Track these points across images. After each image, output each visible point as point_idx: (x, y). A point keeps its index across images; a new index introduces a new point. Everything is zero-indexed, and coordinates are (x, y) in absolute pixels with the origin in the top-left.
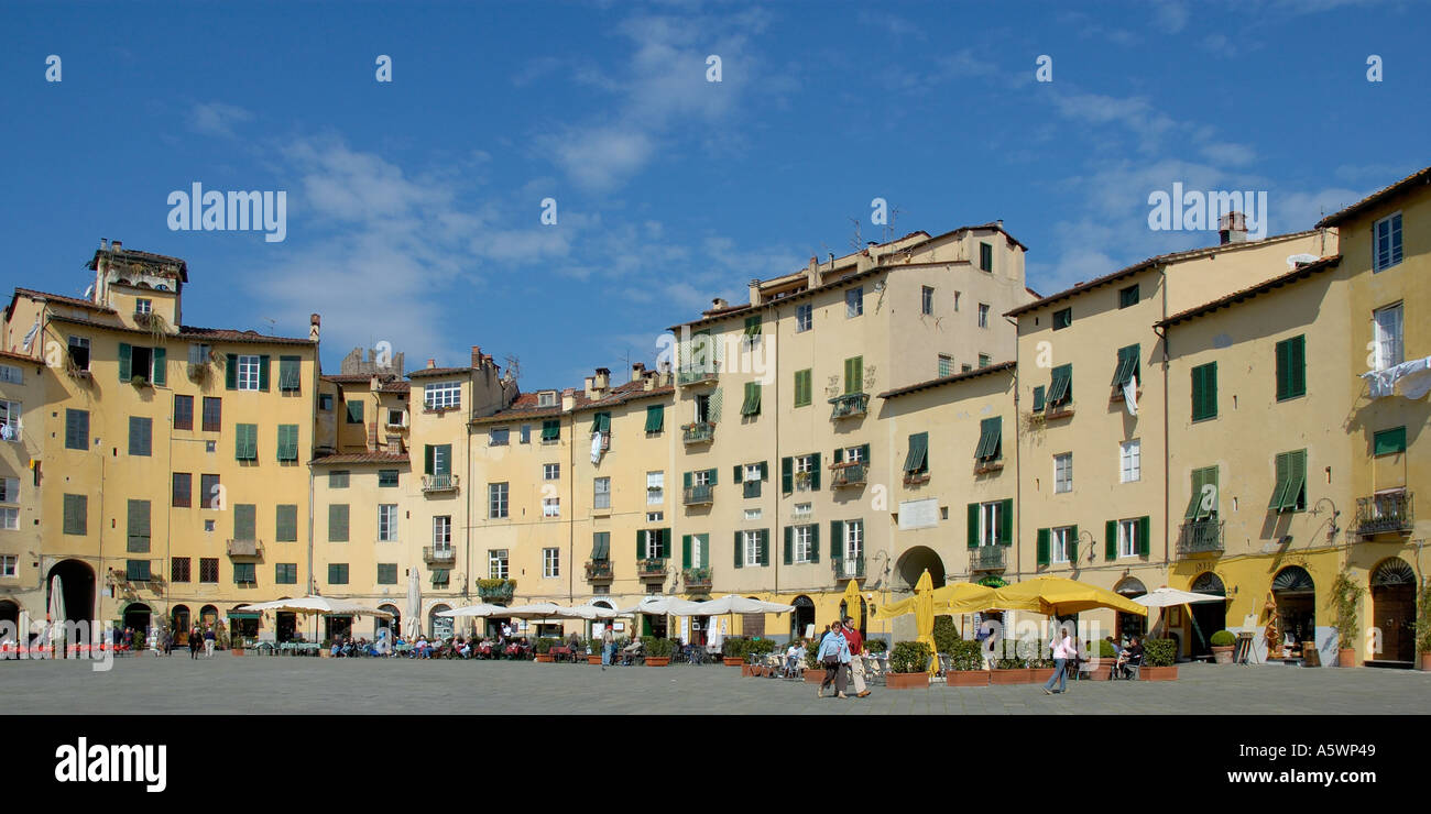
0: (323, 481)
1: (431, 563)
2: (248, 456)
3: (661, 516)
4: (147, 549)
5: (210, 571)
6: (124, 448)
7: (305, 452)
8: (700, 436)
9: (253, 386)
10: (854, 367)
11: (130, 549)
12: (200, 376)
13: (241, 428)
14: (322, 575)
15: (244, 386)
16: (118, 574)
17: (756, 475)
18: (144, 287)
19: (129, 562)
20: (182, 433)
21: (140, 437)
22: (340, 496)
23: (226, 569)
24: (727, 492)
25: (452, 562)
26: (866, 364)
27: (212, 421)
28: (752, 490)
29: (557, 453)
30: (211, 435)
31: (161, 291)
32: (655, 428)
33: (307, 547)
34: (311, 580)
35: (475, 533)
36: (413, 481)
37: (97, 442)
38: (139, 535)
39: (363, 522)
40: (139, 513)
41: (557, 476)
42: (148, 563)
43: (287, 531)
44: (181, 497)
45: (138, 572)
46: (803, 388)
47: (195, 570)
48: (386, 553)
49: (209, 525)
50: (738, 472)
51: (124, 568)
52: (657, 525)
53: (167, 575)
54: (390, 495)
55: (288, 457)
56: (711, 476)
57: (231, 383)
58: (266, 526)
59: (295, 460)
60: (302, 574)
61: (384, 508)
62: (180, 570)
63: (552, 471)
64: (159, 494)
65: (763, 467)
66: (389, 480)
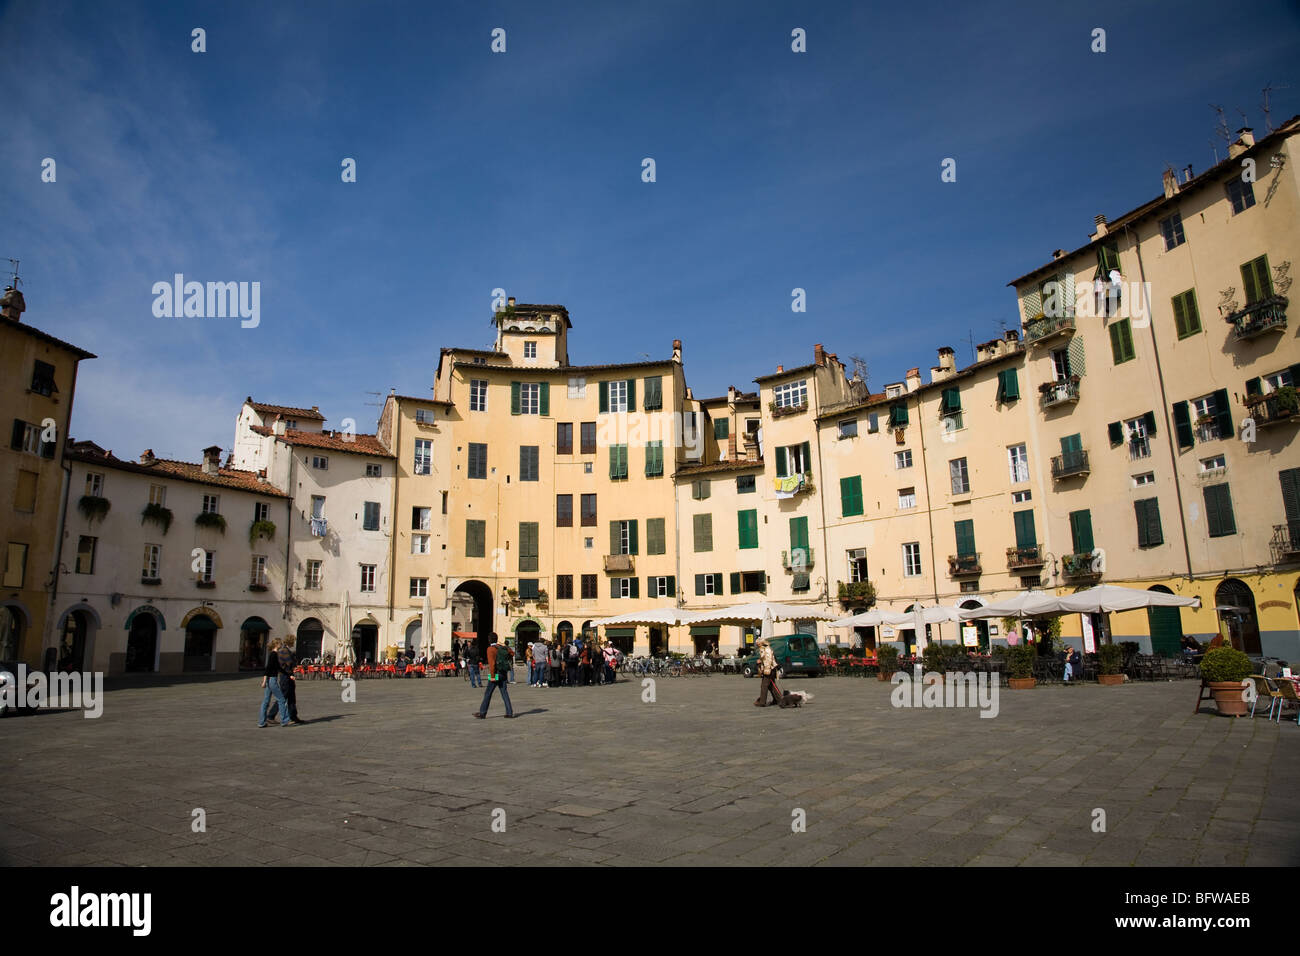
0: (686, 491)
1: (791, 568)
2: (619, 473)
4: (535, 568)
5: (590, 587)
6: (515, 475)
7: (670, 467)
9: (622, 407)
11: (522, 569)
13: (613, 450)
14: (690, 587)
15: (615, 408)
16: (512, 593)
18: (530, 331)
19: (522, 582)
20: (564, 458)
21: (529, 463)
22: (703, 506)
23: (604, 584)
25: (810, 565)
27: (589, 444)
30: (588, 457)
31: (544, 332)
32: (1008, 394)
33: (675, 559)
34: (678, 592)
35: (833, 533)
36: (767, 484)
37: (494, 470)
38: (529, 556)
39: (726, 531)
40: (529, 533)
41: (909, 463)
43: (656, 543)
44: (564, 517)
45: (529, 591)
47: (577, 586)
48: (748, 561)
49: (589, 542)
51: (516, 586)
53: (552, 590)
54: (747, 501)
55: (654, 470)
57: (604, 407)
59: (661, 474)
61: (744, 514)
62: (564, 587)
63: (904, 459)
64: (545, 516)
66: (746, 485)
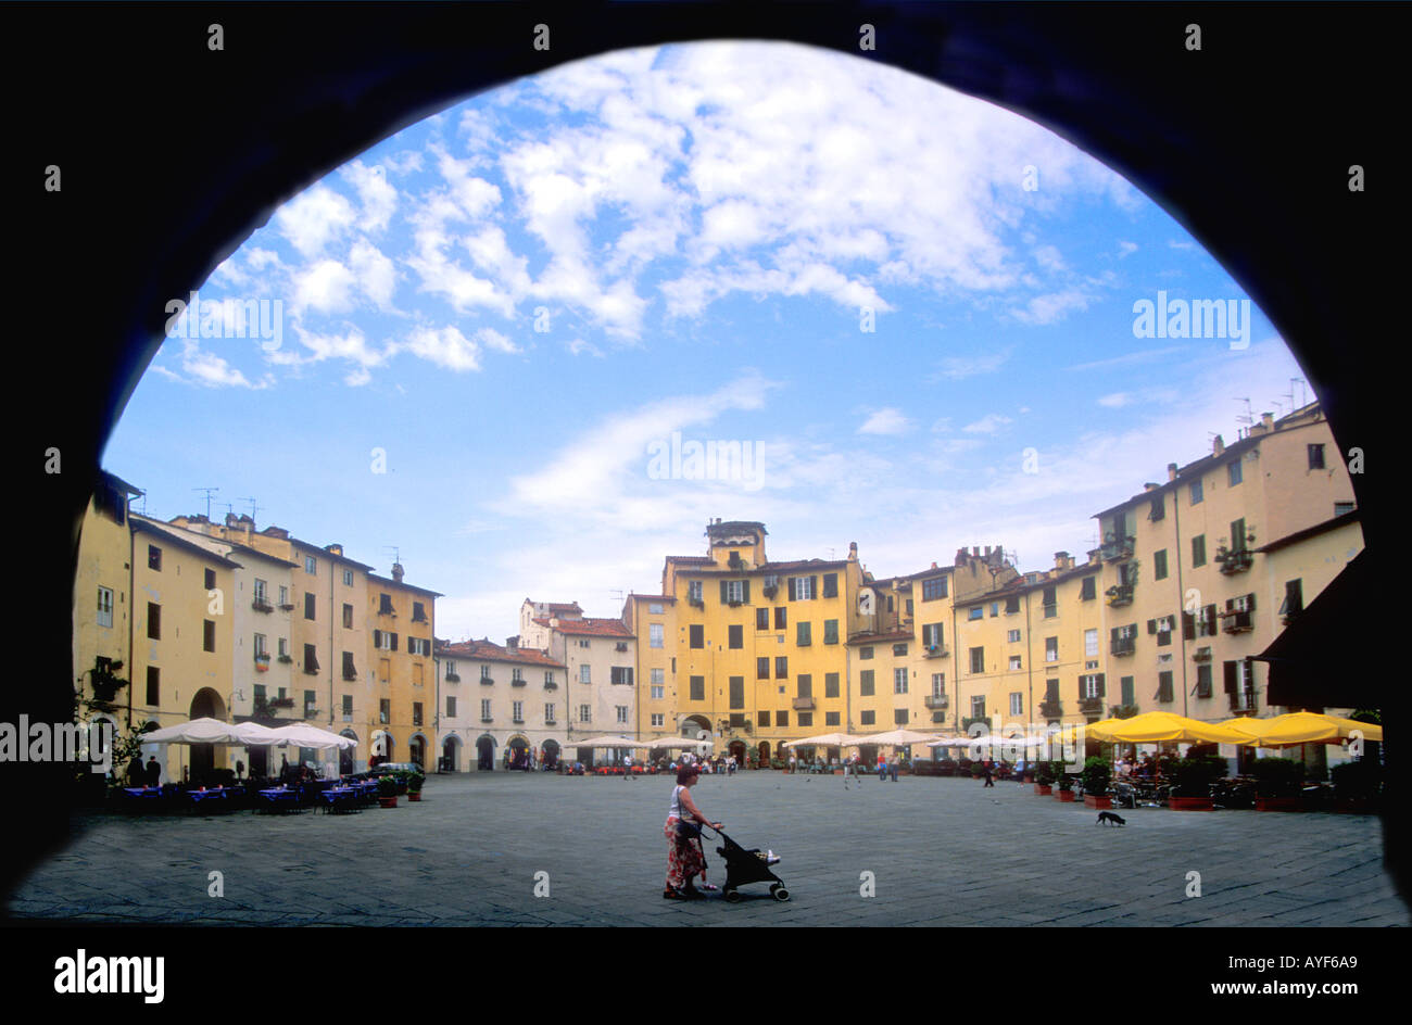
0: (855, 654)
1: (931, 707)
2: (804, 640)
3: (1096, 665)
4: (742, 707)
5: (782, 719)
6: (726, 645)
7: (843, 637)
8: (1123, 596)
9: (807, 597)
10: (1238, 527)
11: (732, 707)
12: (770, 593)
13: (800, 625)
14: (857, 719)
15: (800, 598)
16: (725, 722)
17: (1166, 627)
18: (733, 544)
19: (732, 716)
20: (762, 633)
21: (736, 637)
22: (867, 665)
23: (793, 718)
24: (1146, 643)
25: (945, 706)
26: (1247, 525)
27: (781, 624)
28: (1164, 639)
29: (1018, 621)
30: (780, 632)
31: (745, 544)
32: (1088, 594)
33: (846, 701)
34: (849, 722)
35: (962, 685)
36: (917, 650)
37: (709, 643)
38: (737, 697)
39: (884, 681)
40: (736, 685)
41: (1019, 639)
42: (742, 716)
43: (832, 689)
44: (763, 674)
45: (737, 721)
46: (1198, 553)
47: (773, 719)
48: (901, 702)
49: (782, 690)
50: (1152, 626)
51: (728, 719)
52: (1094, 671)
53: (755, 721)
54: (902, 661)
55: (831, 638)
56: (1133, 628)
57: (792, 598)
58: (818, 688)
59: (836, 643)
60: (843, 718)
61: (898, 671)
62: (764, 719)
63: (1015, 636)
64: (749, 673)
65: (1171, 620)
66: (901, 651)
